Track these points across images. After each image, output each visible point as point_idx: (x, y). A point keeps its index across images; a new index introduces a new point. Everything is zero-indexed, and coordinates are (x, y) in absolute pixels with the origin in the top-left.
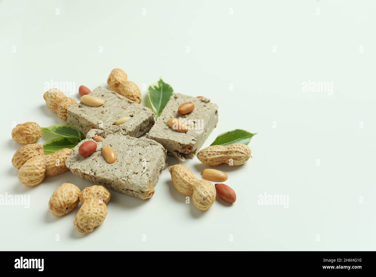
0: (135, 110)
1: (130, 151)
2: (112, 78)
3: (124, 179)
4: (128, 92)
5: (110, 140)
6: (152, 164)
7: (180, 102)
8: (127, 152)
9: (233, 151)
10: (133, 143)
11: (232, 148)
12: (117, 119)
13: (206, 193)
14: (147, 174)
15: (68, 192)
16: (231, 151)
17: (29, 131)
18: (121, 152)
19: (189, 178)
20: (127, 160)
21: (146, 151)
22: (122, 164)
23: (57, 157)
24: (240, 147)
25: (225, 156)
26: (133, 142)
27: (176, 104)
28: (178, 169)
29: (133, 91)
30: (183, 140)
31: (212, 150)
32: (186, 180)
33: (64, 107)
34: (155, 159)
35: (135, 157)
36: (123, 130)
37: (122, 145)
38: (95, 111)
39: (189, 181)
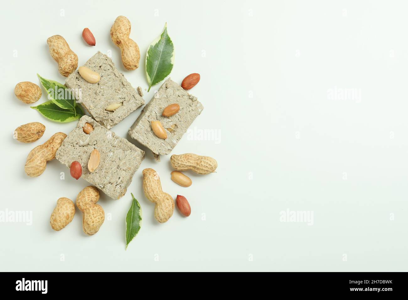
0: (126, 96)
1: (112, 154)
2: (115, 34)
3: (101, 186)
4: (126, 60)
5: (97, 134)
6: (127, 175)
7: (169, 94)
8: (109, 153)
9: (200, 169)
10: (116, 143)
11: (200, 165)
12: (108, 104)
13: (164, 216)
14: (120, 186)
15: (65, 216)
16: (198, 168)
17: (29, 98)
18: (103, 152)
19: (155, 195)
20: (107, 165)
21: (125, 157)
22: (102, 169)
23: (52, 150)
24: (207, 165)
25: (193, 169)
26: (117, 141)
27: (165, 96)
28: (148, 181)
29: (131, 60)
30: (160, 148)
31: (183, 163)
32: (151, 196)
33: (63, 70)
34: (130, 168)
35: (114, 163)
36: (111, 120)
37: (106, 144)
38: (90, 89)
39: (154, 197)
